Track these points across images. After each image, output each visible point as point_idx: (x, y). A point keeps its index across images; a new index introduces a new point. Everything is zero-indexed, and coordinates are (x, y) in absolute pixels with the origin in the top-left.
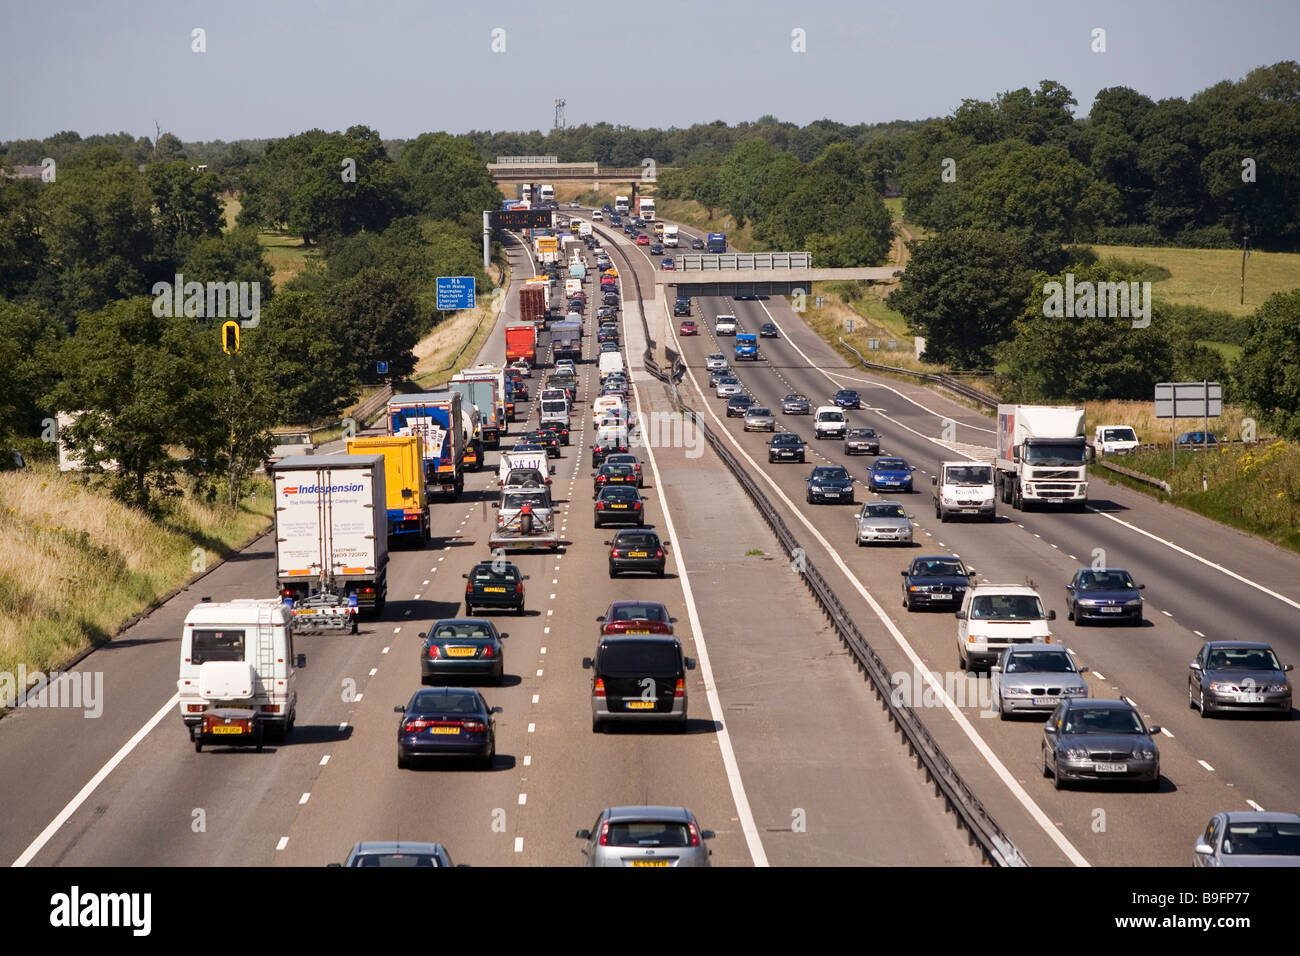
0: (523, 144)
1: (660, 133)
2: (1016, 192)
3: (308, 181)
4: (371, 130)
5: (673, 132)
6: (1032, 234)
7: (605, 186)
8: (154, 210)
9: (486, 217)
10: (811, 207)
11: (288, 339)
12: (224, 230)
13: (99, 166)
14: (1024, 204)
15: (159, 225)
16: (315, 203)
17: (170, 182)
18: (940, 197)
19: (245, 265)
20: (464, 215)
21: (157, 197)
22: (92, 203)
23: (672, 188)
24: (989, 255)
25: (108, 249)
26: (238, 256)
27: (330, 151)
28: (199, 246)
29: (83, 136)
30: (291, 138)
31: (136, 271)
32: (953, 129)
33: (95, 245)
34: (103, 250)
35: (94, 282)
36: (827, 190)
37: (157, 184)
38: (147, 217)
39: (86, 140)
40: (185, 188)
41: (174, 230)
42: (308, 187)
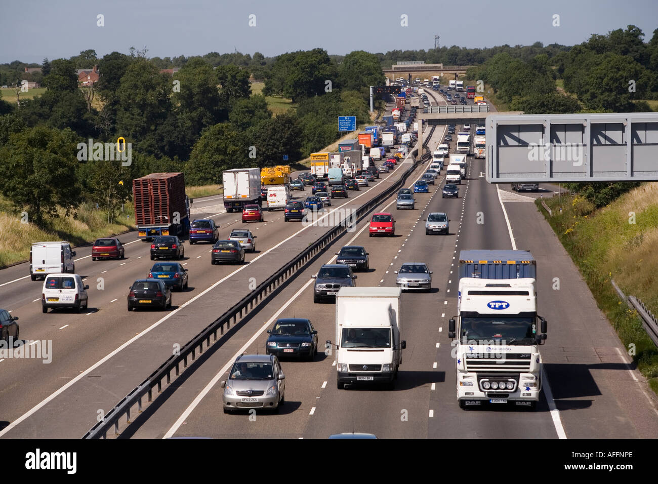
0: (416, 56)
1: (479, 50)
2: (608, 76)
3: (292, 73)
4: (324, 50)
5: (485, 50)
6: (615, 95)
7: (446, 74)
8: (219, 86)
9: (371, 89)
10: (517, 83)
11: (218, 145)
12: (250, 95)
13: (196, 68)
14: (612, 82)
15: (221, 94)
16: (296, 83)
17: (227, 74)
18: (576, 79)
19: (259, 111)
20: (362, 87)
21: (221, 81)
22: (191, 84)
23: (472, 75)
24: (562, 106)
25: (198, 105)
26: (256, 107)
27: (301, 60)
28: (238, 103)
29: (221, 54)
30: (286, 54)
31: (210, 114)
32: (586, 48)
33: (193, 102)
34: (196, 105)
35: (192, 119)
36: (526, 76)
37: (221, 75)
38: (216, 90)
39: (222, 56)
40: (234, 77)
41: (228, 96)
42: (292, 76)
